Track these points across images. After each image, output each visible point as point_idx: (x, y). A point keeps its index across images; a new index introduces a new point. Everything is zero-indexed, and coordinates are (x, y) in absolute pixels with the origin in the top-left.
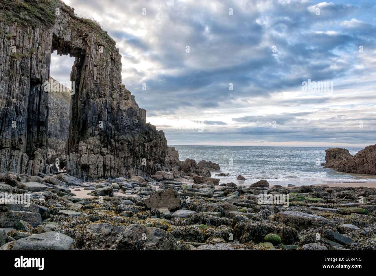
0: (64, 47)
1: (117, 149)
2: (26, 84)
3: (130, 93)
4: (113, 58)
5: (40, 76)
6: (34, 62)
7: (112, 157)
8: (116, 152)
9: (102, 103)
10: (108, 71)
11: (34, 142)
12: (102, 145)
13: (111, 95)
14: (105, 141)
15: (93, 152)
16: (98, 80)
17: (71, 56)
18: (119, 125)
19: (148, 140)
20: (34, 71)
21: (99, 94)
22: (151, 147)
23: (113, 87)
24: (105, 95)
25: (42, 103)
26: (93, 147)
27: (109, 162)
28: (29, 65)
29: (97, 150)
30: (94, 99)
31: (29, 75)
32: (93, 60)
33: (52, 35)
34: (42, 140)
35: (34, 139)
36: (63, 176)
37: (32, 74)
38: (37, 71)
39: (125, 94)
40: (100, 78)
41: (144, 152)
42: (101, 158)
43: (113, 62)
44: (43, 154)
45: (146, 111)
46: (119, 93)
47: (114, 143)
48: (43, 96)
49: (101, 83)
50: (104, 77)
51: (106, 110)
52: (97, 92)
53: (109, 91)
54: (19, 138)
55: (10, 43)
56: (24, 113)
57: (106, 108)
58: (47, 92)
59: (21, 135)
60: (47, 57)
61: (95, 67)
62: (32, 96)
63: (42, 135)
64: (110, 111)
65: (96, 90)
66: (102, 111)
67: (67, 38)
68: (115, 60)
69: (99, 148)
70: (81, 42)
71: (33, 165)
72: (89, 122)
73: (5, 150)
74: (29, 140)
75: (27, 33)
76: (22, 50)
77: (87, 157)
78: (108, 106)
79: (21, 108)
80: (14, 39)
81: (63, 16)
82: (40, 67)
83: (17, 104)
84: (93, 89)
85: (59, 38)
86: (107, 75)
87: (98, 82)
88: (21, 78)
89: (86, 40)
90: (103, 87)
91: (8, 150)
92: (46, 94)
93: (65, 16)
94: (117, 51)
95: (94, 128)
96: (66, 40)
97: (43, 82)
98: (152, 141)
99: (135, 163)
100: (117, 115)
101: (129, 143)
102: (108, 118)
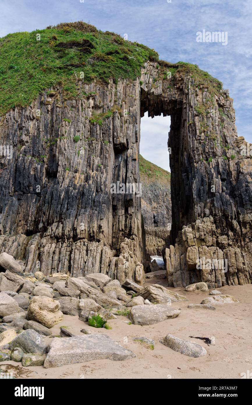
0: (155, 105)
1: (244, 236)
2: (108, 151)
4: (222, 104)
5: (125, 139)
6: (118, 122)
7: (237, 250)
8: (243, 242)
9: (211, 167)
10: (215, 120)
11: (121, 229)
12: (219, 231)
13: (224, 153)
14: (223, 224)
15: (205, 244)
16: (203, 134)
18: (243, 197)
20: (117, 133)
21: (205, 154)
23: (226, 142)
24: (215, 155)
25: (129, 174)
26: (205, 235)
27: (234, 261)
28: (111, 127)
29: (210, 239)
30: (199, 162)
31: (111, 140)
32: (194, 109)
33: (138, 90)
34: (131, 227)
35: (120, 225)
37: (115, 138)
38: (121, 134)
40: (205, 130)
42: (220, 253)
43: (221, 109)
44: (132, 247)
47: (239, 227)
48: (130, 165)
49: (207, 138)
50: (211, 129)
51: (219, 176)
52: (202, 152)
53: (220, 147)
54: (99, 224)
55: (90, 104)
56: (106, 190)
57: (219, 173)
58: (135, 160)
59: (101, 219)
60: (133, 115)
61: (197, 117)
62: (117, 168)
63: (131, 219)
64: (225, 177)
65: (200, 149)
66: (212, 178)
67: (158, 91)
68: (224, 106)
69: (214, 236)
70: (176, 92)
71: (116, 265)
72: (195, 196)
73: (80, 242)
74: (114, 227)
75: (108, 88)
76: (103, 109)
77: (196, 251)
78: (221, 170)
79: (102, 183)
80: (94, 99)
81: (151, 67)
82: (126, 129)
83: (97, 178)
84: (196, 148)
85: (148, 93)
86: (214, 125)
87: (202, 138)
88: (101, 145)
89: (181, 87)
90: (211, 144)
91: (84, 242)
92: (133, 162)
93: (154, 67)
94: (225, 94)
95: (203, 205)
96: (156, 93)
97: (130, 147)
100: (237, 183)
102: (222, 188)
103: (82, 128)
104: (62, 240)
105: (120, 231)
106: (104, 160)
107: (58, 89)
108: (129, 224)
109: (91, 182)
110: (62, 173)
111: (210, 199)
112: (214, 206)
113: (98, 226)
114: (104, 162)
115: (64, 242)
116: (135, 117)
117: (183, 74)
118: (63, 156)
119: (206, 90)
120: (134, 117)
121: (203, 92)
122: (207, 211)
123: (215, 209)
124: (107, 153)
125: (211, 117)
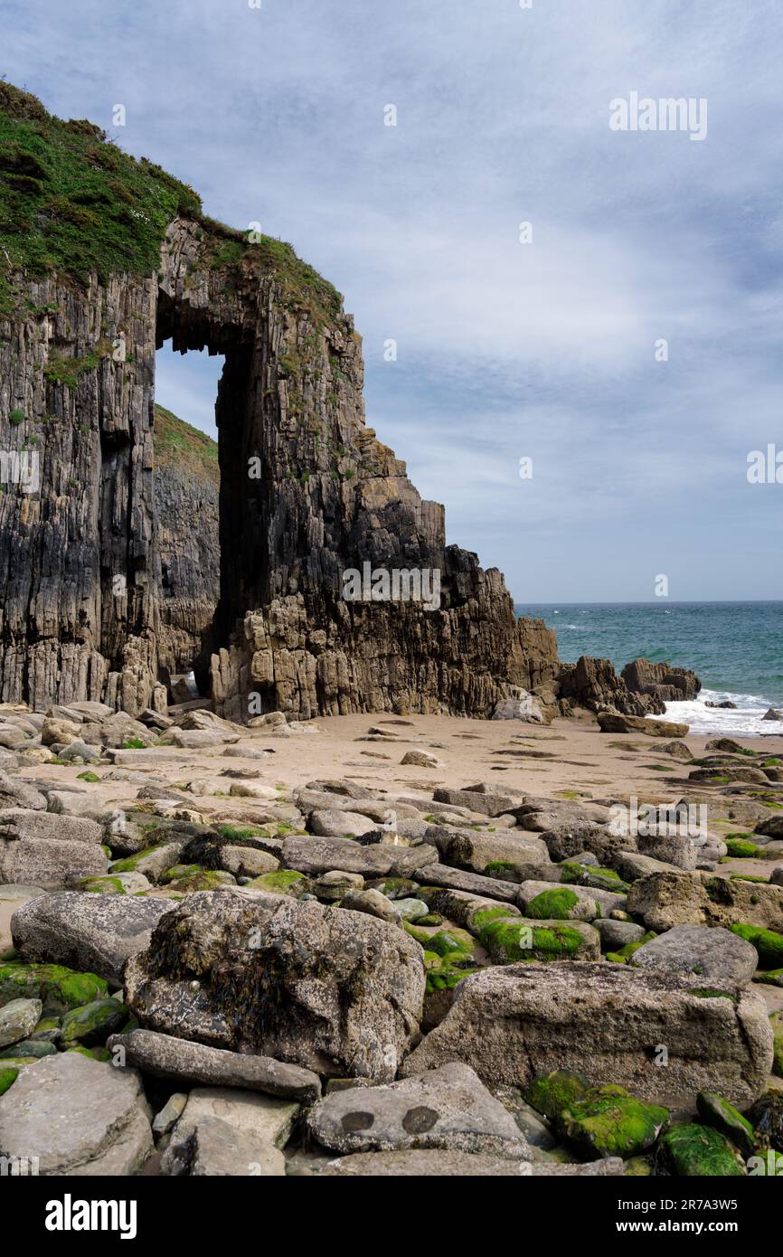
0: (192, 328)
1: (356, 630)
2: (90, 449)
3: (390, 453)
4: (337, 348)
5: (127, 421)
6: (110, 382)
7: (342, 656)
8: (353, 642)
9: (306, 492)
10: (320, 390)
11: (120, 617)
12: (313, 621)
13: (334, 465)
14: (320, 608)
15: (285, 645)
16: (293, 419)
17: (212, 353)
19: (452, 601)
20: (110, 408)
21: (296, 463)
22: (462, 621)
23: (340, 439)
24: (315, 467)
25: (136, 501)
26: (286, 629)
27: (333, 673)
28: (96, 393)
29: (295, 637)
30: (284, 480)
31: (96, 423)
32: (277, 361)
33: (154, 293)
34: (141, 613)
35: (119, 608)
36: (198, 719)
37: (105, 420)
38: (118, 408)
39: (376, 457)
40: (299, 411)
41: (441, 639)
42: (312, 661)
43: (336, 358)
44: (145, 653)
45: (442, 506)
46: (360, 457)
47: (348, 614)
48: (138, 481)
49: (302, 429)
50: (311, 410)
51: (321, 512)
52: (291, 458)
53: (326, 451)
54: (79, 608)
55: (43, 333)
56: (90, 537)
57: (320, 505)
58: (149, 470)
59: (84, 599)
60: (144, 362)
61: (283, 382)
62: (109, 484)
63: (142, 597)
64: (333, 515)
65: (287, 451)
66: (307, 517)
67: (199, 298)
68: (343, 352)
69: (302, 631)
70: (240, 307)
71: (120, 686)
72: (272, 552)
73: (44, 644)
74: (106, 611)
75: (87, 297)
76: (76, 349)
77: (269, 658)
78: (325, 499)
79: (80, 520)
80: (53, 320)
81: (183, 231)
82: (127, 395)
83: (69, 509)
84: (280, 449)
85: (177, 301)
86: (318, 402)
87: (292, 428)
88: (75, 434)
89: (252, 298)
90: (309, 442)
91: (52, 645)
92: (145, 474)
93: (189, 232)
94: (347, 324)
95: (286, 569)
96: (194, 304)
97: (137, 440)
98: (463, 605)
99: (412, 673)
100: (353, 528)
101: (394, 613)
102: (325, 537)
103: (29, 392)
104: (5, 641)
105: (118, 621)
106: (83, 469)
108: (138, 607)
109: (56, 519)
111: (301, 559)
112: (306, 573)
113: (79, 612)
114: (83, 473)
115: (10, 644)
116: (148, 369)
117: (258, 268)
119: (306, 316)
120: (145, 370)
121: (299, 320)
122: (294, 583)
123: (308, 580)
124: (88, 453)
125: (312, 382)
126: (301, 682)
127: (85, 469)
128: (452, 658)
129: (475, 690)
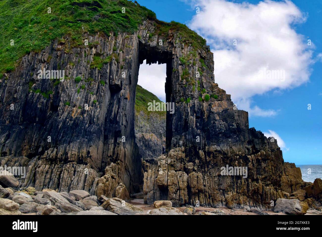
0: (152, 55)
1: (208, 163)
2: (103, 90)
3: (224, 92)
4: (203, 56)
5: (120, 81)
6: (114, 67)
7: (200, 174)
8: (206, 169)
9: (189, 106)
10: (195, 69)
12: (188, 159)
13: (200, 96)
14: (192, 153)
15: (174, 169)
16: (185, 80)
18: (211, 132)
19: (253, 151)
20: (113, 76)
21: (185, 96)
22: (258, 161)
23: (203, 87)
24: (192, 97)
25: (121, 110)
26: (174, 161)
27: (195, 183)
28: (108, 71)
29: (179, 165)
30: (180, 103)
31: (108, 81)
32: (179, 60)
33: (136, 41)
37: (111, 80)
39: (218, 93)
40: (187, 77)
42: (185, 176)
43: (203, 60)
45: (247, 112)
46: (211, 93)
47: (204, 156)
48: (122, 103)
49: (188, 83)
50: (191, 76)
51: (195, 114)
52: (183, 94)
53: (197, 91)
54: (88, 150)
55: (92, 52)
56: (98, 122)
57: (194, 112)
58: (126, 99)
59: (90, 146)
60: (128, 61)
61: (180, 66)
62: (111, 104)
63: (118, 147)
64: (200, 116)
65: (182, 92)
66: (188, 116)
67: (153, 44)
68: (206, 58)
69: (183, 163)
70: (168, 45)
71: (98, 184)
72: (173, 130)
73: (70, 164)
74: (104, 153)
75: (109, 40)
76: (103, 57)
77: (166, 174)
78: (196, 109)
79: (95, 116)
80: (96, 47)
81: (149, 24)
83: (91, 112)
84: (179, 91)
85: (145, 45)
86: (194, 73)
87: (184, 83)
88: (98, 86)
89: (172, 42)
90: (190, 88)
91: (73, 164)
92: (125, 100)
94: (207, 49)
95: (179, 137)
96: (151, 45)
97: (123, 87)
98: (258, 153)
99: (234, 184)
100: (208, 120)
101: (225, 156)
102: (196, 124)
103: (84, 71)
104: (55, 162)
105: (109, 157)
106: (100, 98)
107: (67, 39)
108: (117, 152)
109: (85, 115)
110: (63, 107)
111: (185, 133)
113: (87, 151)
114: (99, 99)
115: (57, 163)
117: (174, 32)
118: (65, 93)
119: (191, 45)
120: (129, 64)
121: (188, 46)
122: (181, 143)
123: (187, 141)
124: (103, 92)
125: (192, 66)
126: (180, 186)
127: (101, 97)
128: (253, 178)
129: (266, 193)
